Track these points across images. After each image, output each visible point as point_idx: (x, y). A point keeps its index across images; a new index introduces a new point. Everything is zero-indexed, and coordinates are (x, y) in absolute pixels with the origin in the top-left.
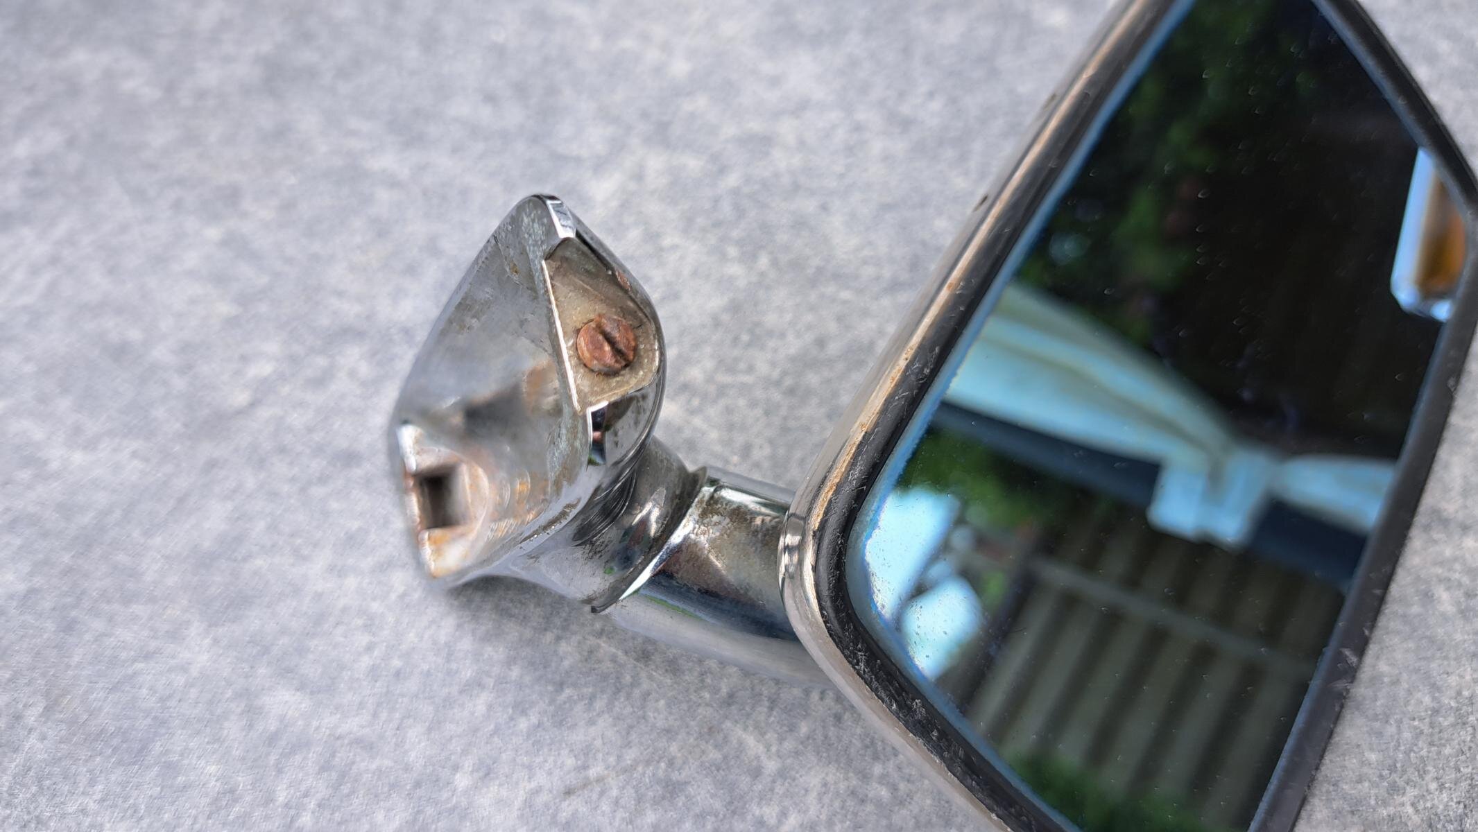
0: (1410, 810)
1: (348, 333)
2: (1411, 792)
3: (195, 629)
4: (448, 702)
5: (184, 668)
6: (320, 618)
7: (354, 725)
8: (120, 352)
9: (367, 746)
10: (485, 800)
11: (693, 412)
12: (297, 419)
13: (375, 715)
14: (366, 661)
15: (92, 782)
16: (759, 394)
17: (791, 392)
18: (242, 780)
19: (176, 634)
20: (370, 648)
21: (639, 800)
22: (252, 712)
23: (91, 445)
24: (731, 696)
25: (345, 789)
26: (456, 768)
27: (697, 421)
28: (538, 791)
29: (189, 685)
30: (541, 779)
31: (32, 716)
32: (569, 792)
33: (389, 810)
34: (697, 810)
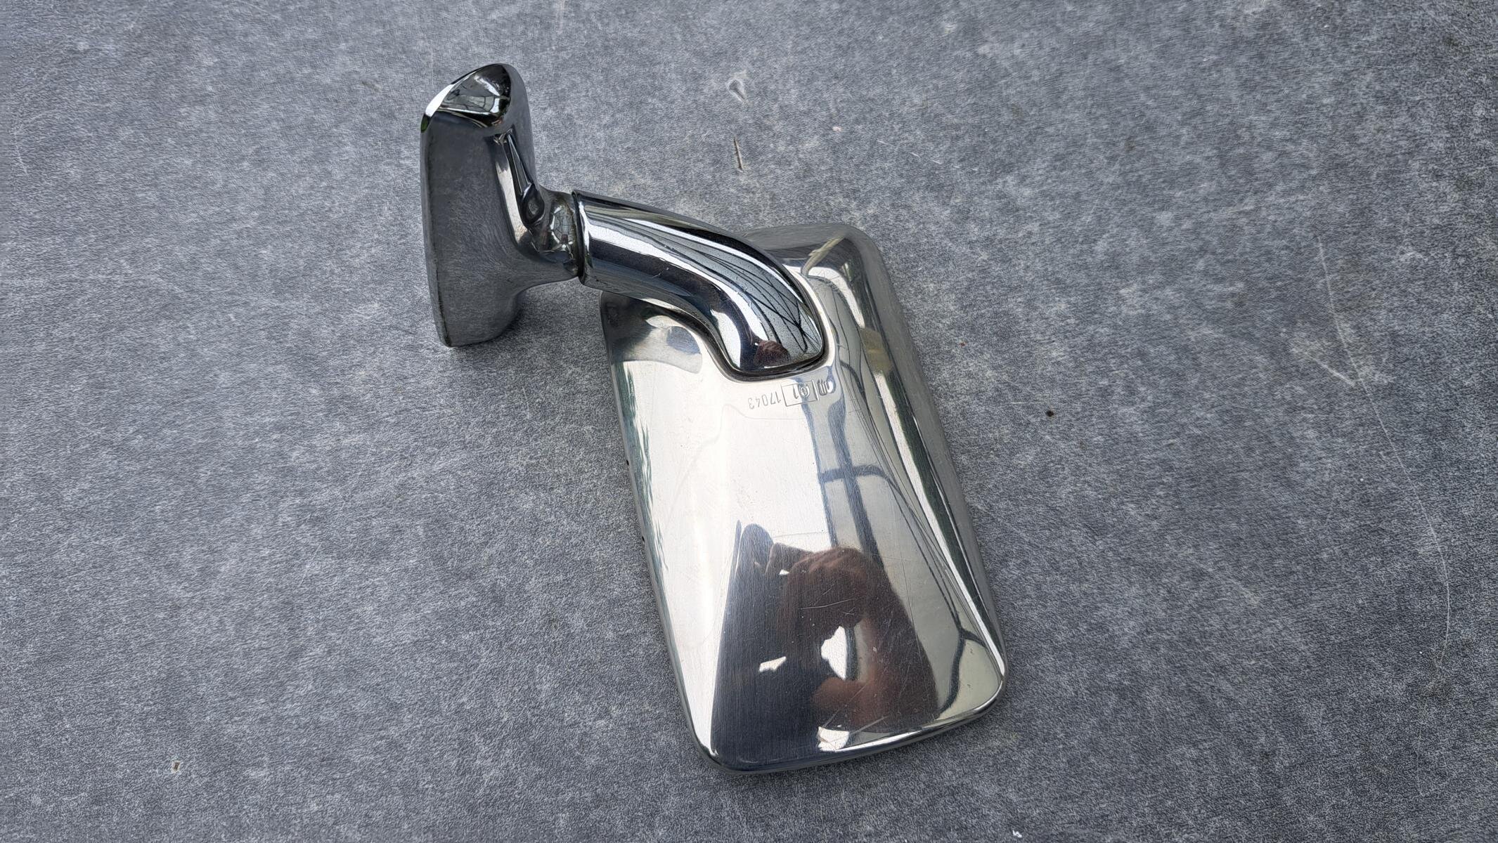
0: (570, 372)
2: (579, 370)
4: (370, 20)
10: (341, 58)
11: (566, 17)
16: (595, 36)
17: (606, 48)
21: (378, 108)
26: (346, 41)
27: (562, 22)
28: (356, 72)
30: (363, 71)
32: (364, 83)
33: (315, 31)
34: (388, 129)
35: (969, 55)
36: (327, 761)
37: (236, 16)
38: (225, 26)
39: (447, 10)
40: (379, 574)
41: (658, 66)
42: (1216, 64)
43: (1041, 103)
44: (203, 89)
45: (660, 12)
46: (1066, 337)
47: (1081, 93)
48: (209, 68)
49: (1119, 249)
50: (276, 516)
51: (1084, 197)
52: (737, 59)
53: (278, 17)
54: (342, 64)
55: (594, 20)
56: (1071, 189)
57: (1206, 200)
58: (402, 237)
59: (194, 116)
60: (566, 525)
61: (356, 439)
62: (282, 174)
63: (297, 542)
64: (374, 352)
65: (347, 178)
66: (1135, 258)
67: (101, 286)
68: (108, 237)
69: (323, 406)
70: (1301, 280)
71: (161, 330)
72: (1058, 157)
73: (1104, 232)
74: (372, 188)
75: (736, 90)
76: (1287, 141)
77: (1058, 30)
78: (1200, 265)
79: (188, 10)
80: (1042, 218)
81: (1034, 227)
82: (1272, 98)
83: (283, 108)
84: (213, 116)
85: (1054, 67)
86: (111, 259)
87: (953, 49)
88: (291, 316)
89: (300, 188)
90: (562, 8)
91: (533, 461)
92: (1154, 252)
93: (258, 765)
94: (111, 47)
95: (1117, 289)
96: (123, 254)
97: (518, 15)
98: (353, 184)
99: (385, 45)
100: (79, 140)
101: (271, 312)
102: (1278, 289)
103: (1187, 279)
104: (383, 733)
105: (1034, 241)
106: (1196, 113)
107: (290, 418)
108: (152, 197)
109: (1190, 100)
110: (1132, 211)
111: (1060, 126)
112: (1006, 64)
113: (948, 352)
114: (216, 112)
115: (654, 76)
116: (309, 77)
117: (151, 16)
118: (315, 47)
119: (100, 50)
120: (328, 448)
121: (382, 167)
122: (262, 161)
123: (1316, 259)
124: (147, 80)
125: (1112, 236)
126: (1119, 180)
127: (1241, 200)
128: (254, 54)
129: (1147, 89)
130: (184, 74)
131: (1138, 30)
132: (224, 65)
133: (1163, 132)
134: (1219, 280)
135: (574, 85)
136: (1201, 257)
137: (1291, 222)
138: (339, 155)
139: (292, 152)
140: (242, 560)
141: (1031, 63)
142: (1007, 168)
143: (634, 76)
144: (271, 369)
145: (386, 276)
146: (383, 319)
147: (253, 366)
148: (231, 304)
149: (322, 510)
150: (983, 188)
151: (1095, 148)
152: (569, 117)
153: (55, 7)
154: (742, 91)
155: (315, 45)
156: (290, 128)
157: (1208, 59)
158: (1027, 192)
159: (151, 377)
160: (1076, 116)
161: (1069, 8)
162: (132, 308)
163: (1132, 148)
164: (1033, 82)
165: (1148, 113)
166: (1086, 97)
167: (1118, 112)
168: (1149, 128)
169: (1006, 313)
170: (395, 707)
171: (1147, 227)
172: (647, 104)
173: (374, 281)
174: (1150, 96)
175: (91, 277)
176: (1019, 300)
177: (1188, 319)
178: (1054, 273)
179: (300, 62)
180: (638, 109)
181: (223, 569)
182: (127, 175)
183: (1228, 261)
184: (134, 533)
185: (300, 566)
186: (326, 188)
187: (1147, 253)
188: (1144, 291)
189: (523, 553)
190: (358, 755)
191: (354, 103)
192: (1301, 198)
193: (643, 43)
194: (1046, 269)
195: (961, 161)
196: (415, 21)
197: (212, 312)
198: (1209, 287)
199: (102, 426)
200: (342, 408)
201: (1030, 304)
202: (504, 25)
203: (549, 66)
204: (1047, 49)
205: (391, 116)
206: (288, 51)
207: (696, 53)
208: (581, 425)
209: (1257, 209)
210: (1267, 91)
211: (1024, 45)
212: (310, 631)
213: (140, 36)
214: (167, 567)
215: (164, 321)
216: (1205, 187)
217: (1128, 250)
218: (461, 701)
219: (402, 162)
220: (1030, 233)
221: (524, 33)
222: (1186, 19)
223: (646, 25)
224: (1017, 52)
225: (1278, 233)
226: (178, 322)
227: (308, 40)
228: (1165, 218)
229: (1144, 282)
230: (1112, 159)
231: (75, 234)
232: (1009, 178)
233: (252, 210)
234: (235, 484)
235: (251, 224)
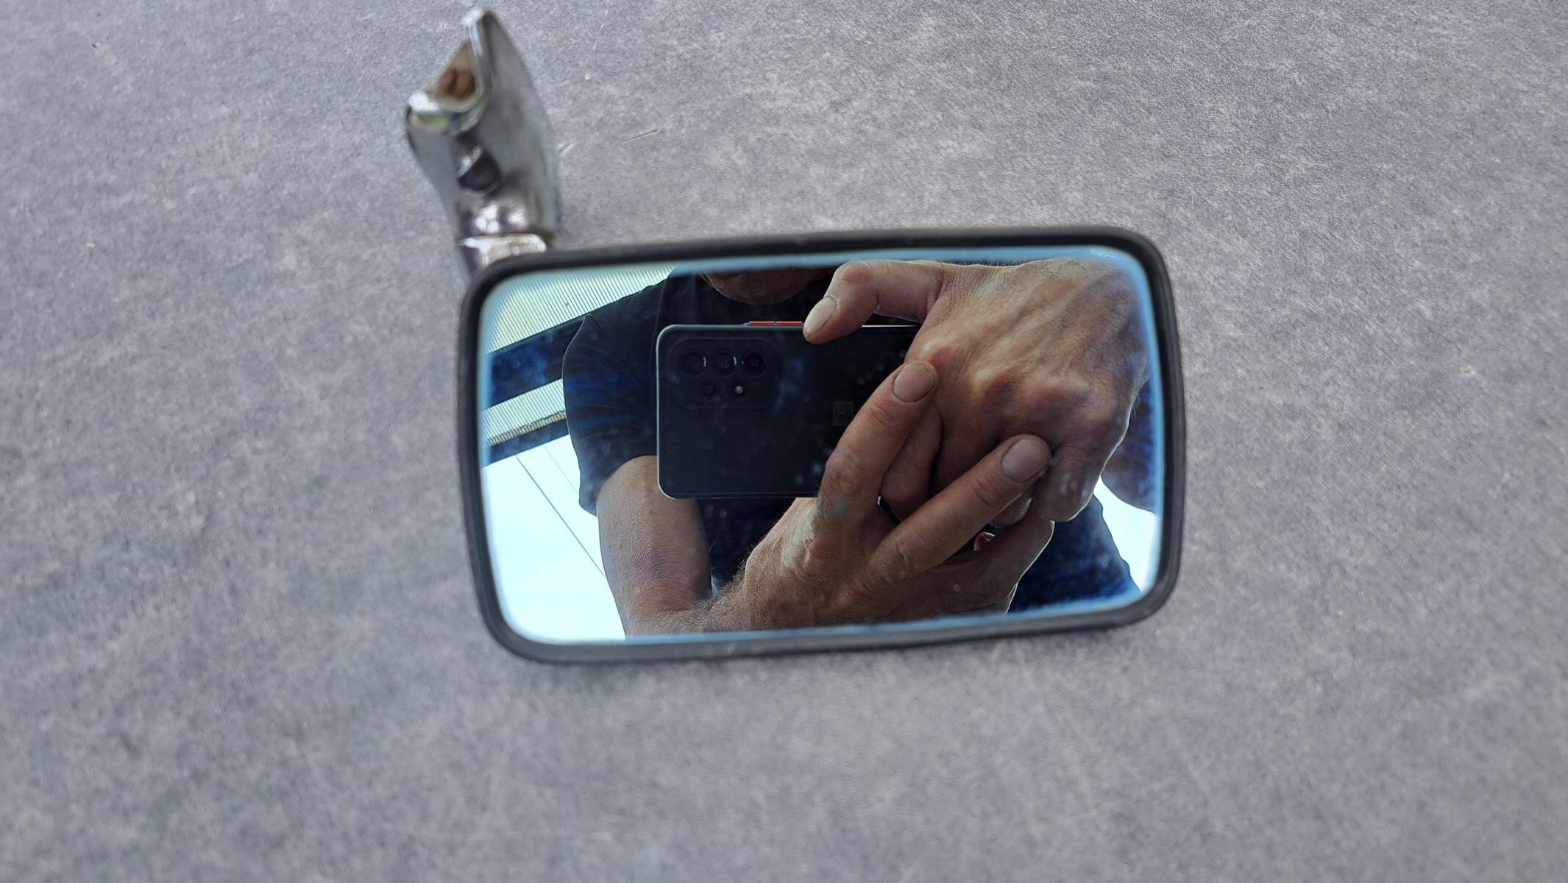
0: (932, 200)
1: (221, 440)
2: (927, 194)
3: (339, 622)
5: (362, 638)
6: (411, 548)
8: (55, 582)
12: (252, 498)
15: (382, 729)
23: (114, 634)
29: (376, 641)
31: (292, 752)
36: (1377, 265)
40: (1203, 279)
60: (1079, 166)
63: (1215, 351)
68: (968, 693)
93: (1418, 311)
104: (1329, 236)
140: (1261, 388)
170: (1304, 234)
181: (1280, 402)
184: (1298, 496)
185: (1235, 340)
189: (1121, 188)
190: (1358, 248)
199: (1208, 582)
208: (981, 179)
212: (1286, 312)
214: (1310, 451)
218: (1268, 195)
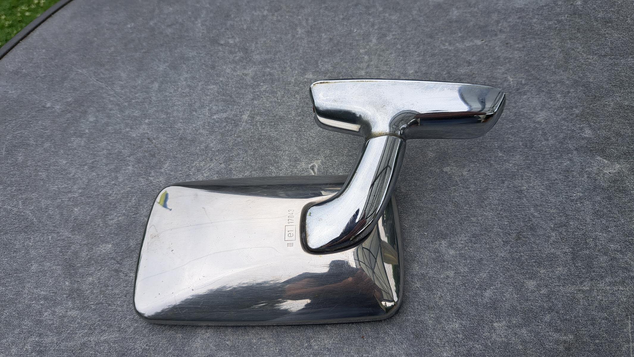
1: (245, 50)
3: (167, 64)
4: (162, 111)
6: (175, 82)
7: (154, 98)
8: (228, 16)
9: (150, 103)
11: (246, 122)
12: (220, 54)
13: (157, 101)
14: (167, 94)
15: (133, 67)
16: (256, 133)
17: (259, 139)
18: (139, 88)
19: (165, 62)
20: (171, 93)
21: (150, 151)
22: (152, 82)
23: (203, 25)
24: (176, 157)
25: (141, 104)
26: (149, 119)
27: (244, 124)
28: (147, 133)
29: (155, 70)
30: (150, 133)
31: (144, 50)
32: (148, 139)
33: (138, 112)
34: (150, 161)
35: (438, 170)
37: (110, 101)
38: (105, 105)
39: (196, 111)
41: (280, 152)
42: (580, 198)
43: (472, 203)
44: (84, 131)
45: (290, 126)
46: (454, 345)
47: (496, 202)
48: (91, 122)
49: (499, 297)
50: (25, 344)
51: (485, 262)
52: (319, 154)
53: (126, 104)
54: (144, 129)
55: (258, 125)
56: (478, 255)
57: (559, 278)
58: (135, 214)
59: (76, 142)
61: (74, 313)
62: (98, 175)
64: (100, 269)
65: (124, 181)
66: (507, 305)
67: (7, 212)
69: (67, 292)
70: (613, 342)
71: (19, 237)
72: (474, 236)
73: (492, 285)
74: (132, 188)
75: (313, 169)
76: (618, 251)
77: (491, 165)
78: (547, 318)
79: (94, 96)
80: (457, 269)
81: (451, 274)
82: (613, 224)
83: (111, 144)
84: (83, 143)
85: (484, 185)
86: (16, 200)
87: (430, 166)
88: (73, 243)
89: (102, 183)
90: (246, 118)
91: (147, 347)
92: (520, 304)
94: (58, 107)
95: (492, 322)
96: (22, 198)
97: (226, 118)
98: (125, 185)
99: (164, 123)
100: (29, 145)
101: (66, 239)
102: (595, 344)
103: (538, 326)
105: (449, 281)
106: (562, 225)
107: (52, 294)
108: (44, 175)
109: (561, 216)
110: (512, 276)
111: (480, 218)
112: (457, 179)
113: (383, 338)
114: (85, 142)
115: (276, 156)
116: (127, 132)
117: (79, 96)
118: (135, 119)
119: (54, 108)
120: (61, 314)
121: (141, 179)
122: (93, 167)
123: (625, 330)
124: (65, 123)
125: (496, 289)
126: (508, 256)
127: (581, 283)
128: (110, 119)
129: (536, 206)
130: (80, 123)
131: (538, 172)
132: (96, 122)
133: (540, 232)
134: (557, 331)
135: (239, 154)
136: (549, 313)
137: (612, 303)
138: (125, 170)
139: (106, 165)
141: (471, 180)
142: (444, 236)
143: (267, 155)
144: (54, 267)
145: (120, 232)
146: (110, 253)
147: (48, 264)
148: (53, 232)
149: (45, 347)
150: (427, 245)
151: (498, 234)
152: (231, 170)
153: (46, 88)
154: (316, 170)
155: (135, 118)
156: (110, 154)
157: (577, 194)
158: (452, 252)
159: (6, 259)
160: (490, 214)
161: (500, 155)
162: (14, 224)
163: (520, 238)
164: (470, 191)
165: (534, 220)
166: (499, 205)
167: (516, 216)
168: (532, 229)
169: (422, 322)
171: (519, 288)
172: (269, 169)
173: (114, 233)
174: (537, 210)
175: (5, 207)
176: (432, 315)
177: (532, 351)
178: (456, 304)
179: (127, 125)
180: (264, 171)
182: (39, 164)
183: (566, 319)
186: (113, 184)
187: (516, 303)
188: (509, 327)
191: (140, 147)
192: (621, 288)
193: (277, 140)
194: (452, 301)
195: (419, 227)
196: (180, 115)
197: (43, 234)
198: (550, 333)
200: (75, 295)
201: (437, 319)
202: (217, 122)
203: (231, 144)
204: (483, 175)
205: (153, 156)
206: (124, 120)
207: (300, 148)
209: (591, 290)
210: (611, 219)
211: (470, 170)
213: (71, 104)
215: (23, 234)
216: (560, 270)
217: (504, 299)
219: (149, 178)
220: (448, 276)
221: (225, 127)
222: (567, 171)
223: (281, 131)
224: (465, 173)
225: (602, 308)
226: (28, 235)
227: (134, 116)
228: (531, 284)
229: (510, 322)
230: (506, 243)
231: (9, 186)
232: (443, 242)
233: (79, 189)
234: (16, 323)
235: (76, 195)
